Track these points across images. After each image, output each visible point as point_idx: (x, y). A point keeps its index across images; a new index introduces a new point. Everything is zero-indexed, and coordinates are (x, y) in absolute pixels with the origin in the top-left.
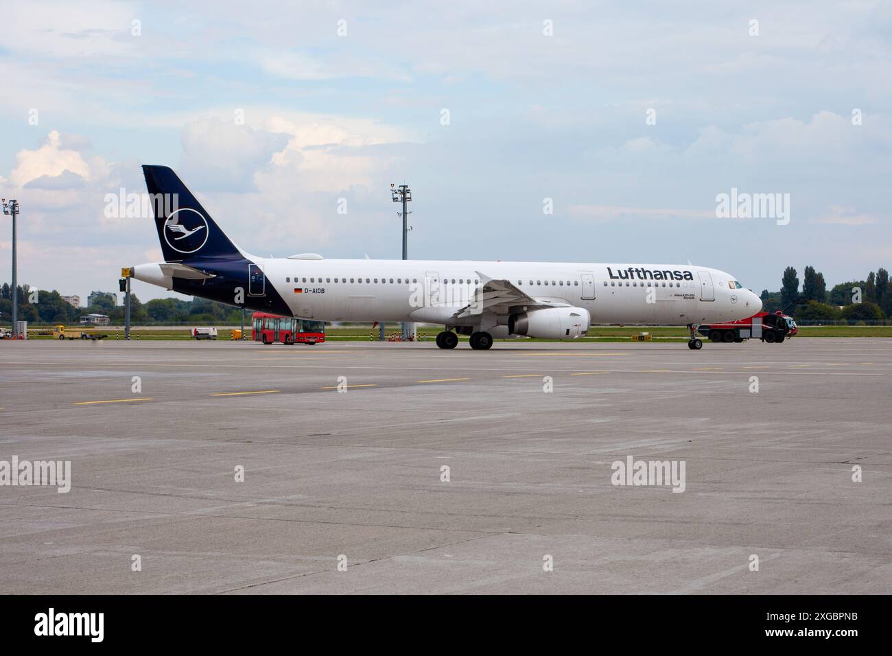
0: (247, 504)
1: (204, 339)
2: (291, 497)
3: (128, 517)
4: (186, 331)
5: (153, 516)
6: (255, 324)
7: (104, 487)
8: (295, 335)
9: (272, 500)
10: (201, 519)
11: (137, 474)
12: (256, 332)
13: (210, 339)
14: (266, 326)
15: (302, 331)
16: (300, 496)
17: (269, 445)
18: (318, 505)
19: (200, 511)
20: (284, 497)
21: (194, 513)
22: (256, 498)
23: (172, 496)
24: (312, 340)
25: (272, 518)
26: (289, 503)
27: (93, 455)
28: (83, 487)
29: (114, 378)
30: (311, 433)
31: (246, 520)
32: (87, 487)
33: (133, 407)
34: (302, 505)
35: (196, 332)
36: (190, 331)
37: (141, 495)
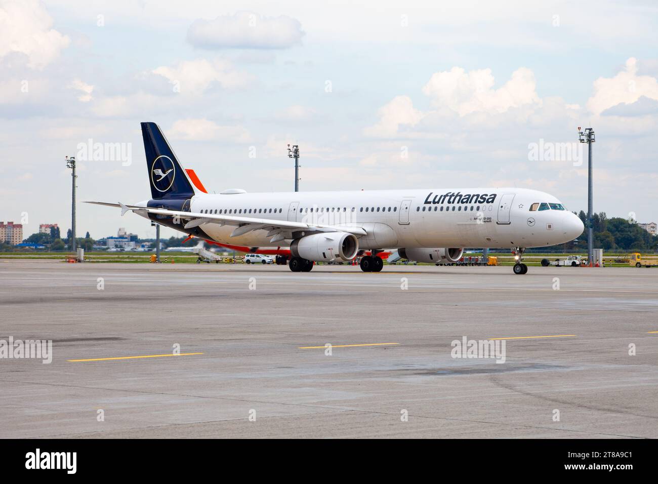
28: (654, 417)
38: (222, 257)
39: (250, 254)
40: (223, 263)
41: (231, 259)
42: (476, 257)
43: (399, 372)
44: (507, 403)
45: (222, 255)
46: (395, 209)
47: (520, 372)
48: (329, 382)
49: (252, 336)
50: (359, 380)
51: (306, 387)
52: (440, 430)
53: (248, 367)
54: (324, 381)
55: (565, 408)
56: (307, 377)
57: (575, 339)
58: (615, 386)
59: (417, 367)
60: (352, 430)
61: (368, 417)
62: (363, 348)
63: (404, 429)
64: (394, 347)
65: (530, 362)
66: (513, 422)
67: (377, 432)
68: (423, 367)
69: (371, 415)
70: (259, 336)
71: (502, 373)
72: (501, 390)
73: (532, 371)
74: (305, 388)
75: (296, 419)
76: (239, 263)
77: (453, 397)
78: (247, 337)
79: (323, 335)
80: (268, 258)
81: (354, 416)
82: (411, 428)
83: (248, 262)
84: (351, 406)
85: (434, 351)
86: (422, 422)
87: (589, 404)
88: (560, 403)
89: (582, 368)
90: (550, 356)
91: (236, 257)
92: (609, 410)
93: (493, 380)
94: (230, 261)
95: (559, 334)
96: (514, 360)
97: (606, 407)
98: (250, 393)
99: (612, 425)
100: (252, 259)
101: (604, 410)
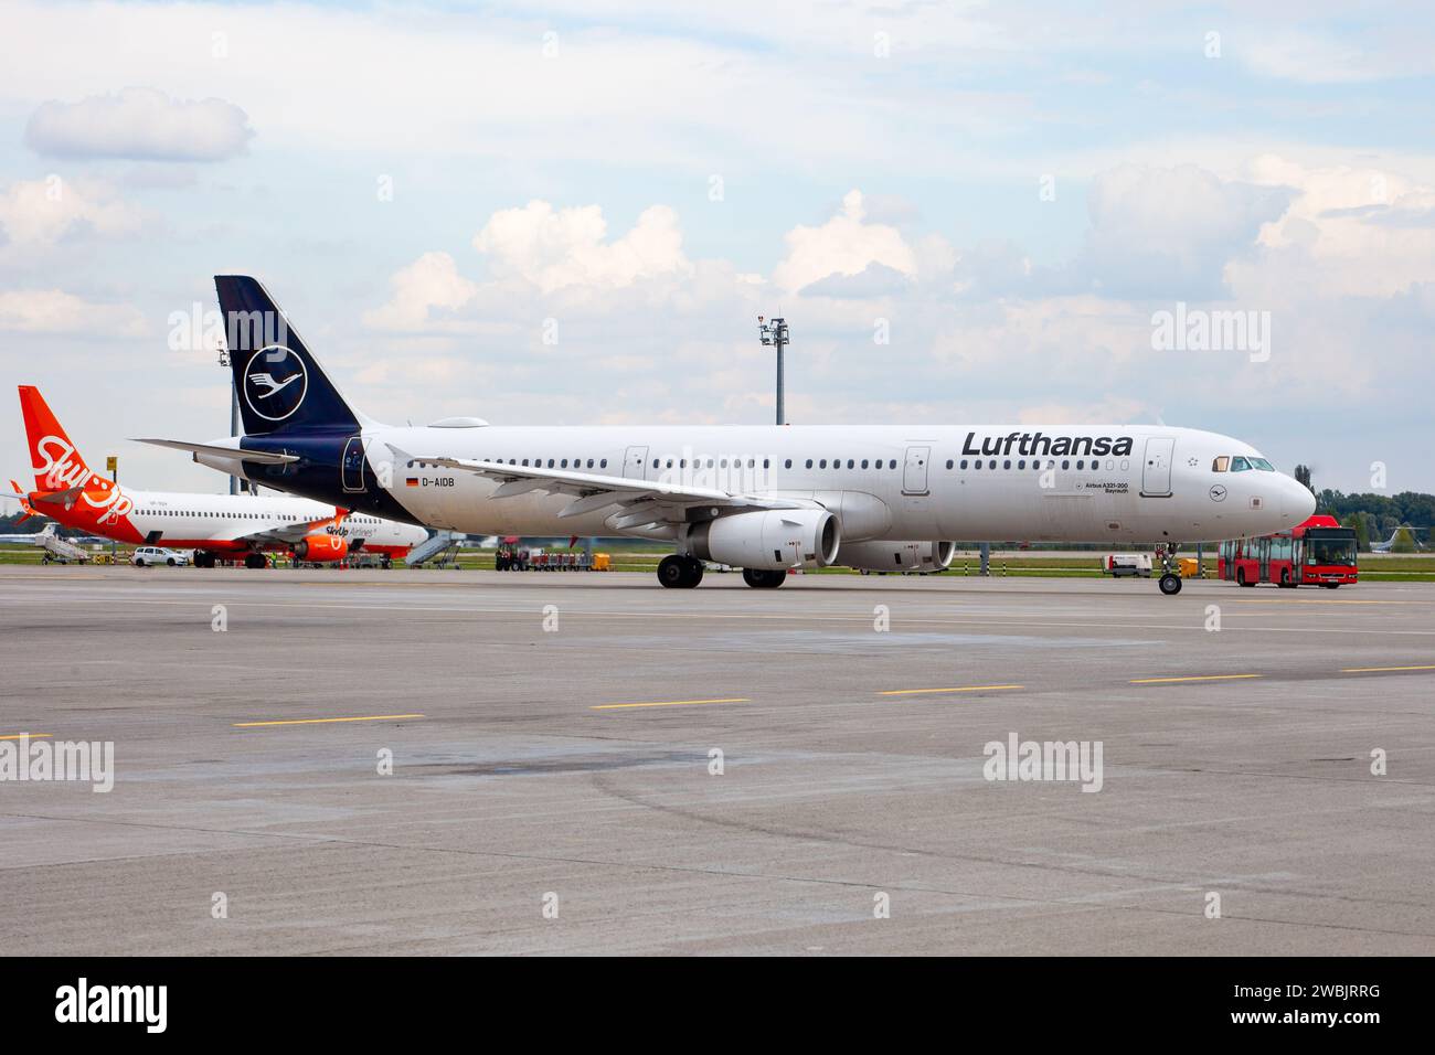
0: (1184, 887)
1: (1126, 576)
2: (1267, 877)
3: (961, 904)
4: (1095, 560)
5: (1009, 905)
6: (1222, 547)
7: (922, 848)
8: (1300, 569)
9: (1234, 881)
10: (1094, 912)
11: (984, 826)
12: (1224, 562)
13: (1139, 576)
14: (1244, 553)
15: (1312, 562)
16: (1286, 875)
17: (1233, 777)
18: (1318, 892)
19: (1095, 898)
20: (1254, 876)
21: (1085, 900)
22: (1202, 875)
23: (1046, 868)
24: (1332, 580)
25: (1230, 914)
26: (1263, 886)
27: (903, 789)
28: (885, 848)
29: (955, 647)
30: (1315, 756)
31: (1180, 917)
32: (891, 848)
33: (986, 700)
34: (1288, 892)
35: (1113, 564)
36: (1102, 560)
37: (989, 864)
38: (91, 553)
39: (145, 548)
40: (93, 564)
41: (107, 558)
42: (572, 555)
43: (422, 770)
44: (622, 825)
45: (90, 549)
46: (893, 464)
47: (649, 767)
48: (291, 790)
49: (145, 703)
50: (347, 785)
51: (247, 798)
52: (496, 877)
53: (136, 761)
54: (281, 786)
55: (728, 832)
56: (249, 779)
57: (748, 706)
58: (818, 792)
59: (458, 760)
60: (332, 878)
61: (363, 854)
62: (356, 724)
63: (428, 875)
64: (413, 721)
65: (667, 750)
66: (632, 860)
67: (380, 881)
68: (466, 760)
69: (369, 849)
70: (158, 703)
71: (613, 771)
72: (610, 802)
73: (669, 766)
74: (244, 801)
75: (227, 859)
76: (125, 564)
77: (523, 815)
78: (136, 703)
79: (280, 700)
80: (178, 556)
81: (338, 851)
82: (444, 873)
83: (140, 563)
84: (331, 833)
85: (489, 730)
86: (463, 862)
87: (771, 825)
88: (719, 823)
89: (759, 760)
90: (702, 738)
91: (117, 553)
92: (806, 836)
93: (598, 782)
94: (107, 561)
95: (720, 697)
96: (637, 746)
97: (799, 830)
98: (140, 811)
99: (810, 863)
100: (148, 558)
101: (797, 835)
